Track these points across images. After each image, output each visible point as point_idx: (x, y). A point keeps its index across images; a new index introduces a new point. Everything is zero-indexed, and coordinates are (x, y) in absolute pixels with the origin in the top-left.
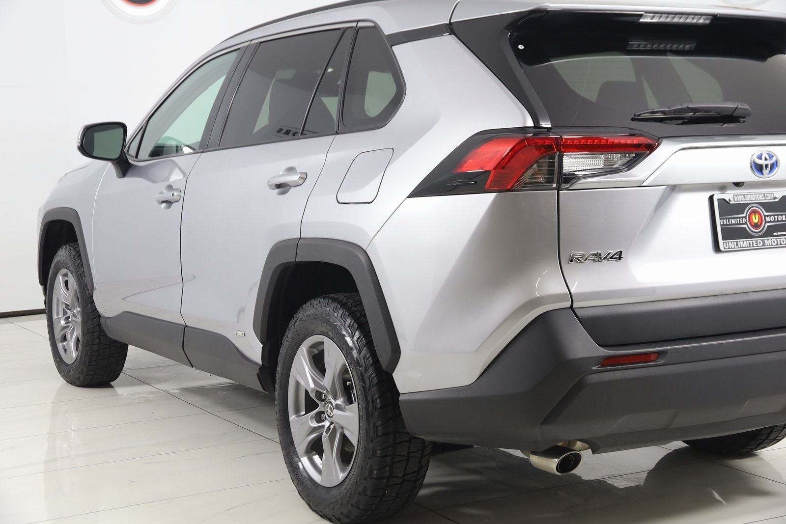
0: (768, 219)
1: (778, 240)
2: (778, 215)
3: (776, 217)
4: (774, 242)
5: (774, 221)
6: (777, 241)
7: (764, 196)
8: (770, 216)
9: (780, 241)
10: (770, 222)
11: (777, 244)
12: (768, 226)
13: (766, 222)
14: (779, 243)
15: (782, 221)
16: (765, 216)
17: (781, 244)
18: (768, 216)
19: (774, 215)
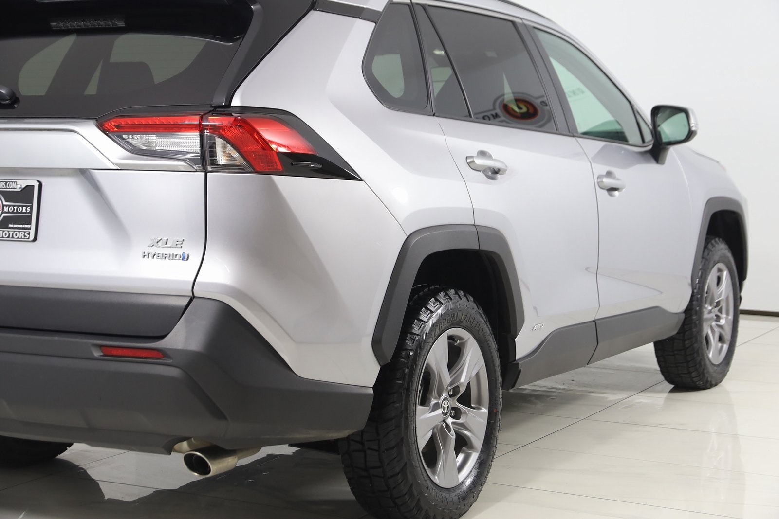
0: (6, 209)
1: (11, 233)
2: (18, 206)
3: (16, 208)
4: (6, 234)
5: (13, 212)
6: (9, 234)
7: (6, 184)
8: (9, 206)
9: (13, 234)
10: (8, 212)
11: (9, 237)
12: (4, 217)
13: (3, 212)
14: (11, 236)
15: (22, 212)
16: (4, 206)
17: (13, 237)
18: (6, 206)
19: (13, 206)
